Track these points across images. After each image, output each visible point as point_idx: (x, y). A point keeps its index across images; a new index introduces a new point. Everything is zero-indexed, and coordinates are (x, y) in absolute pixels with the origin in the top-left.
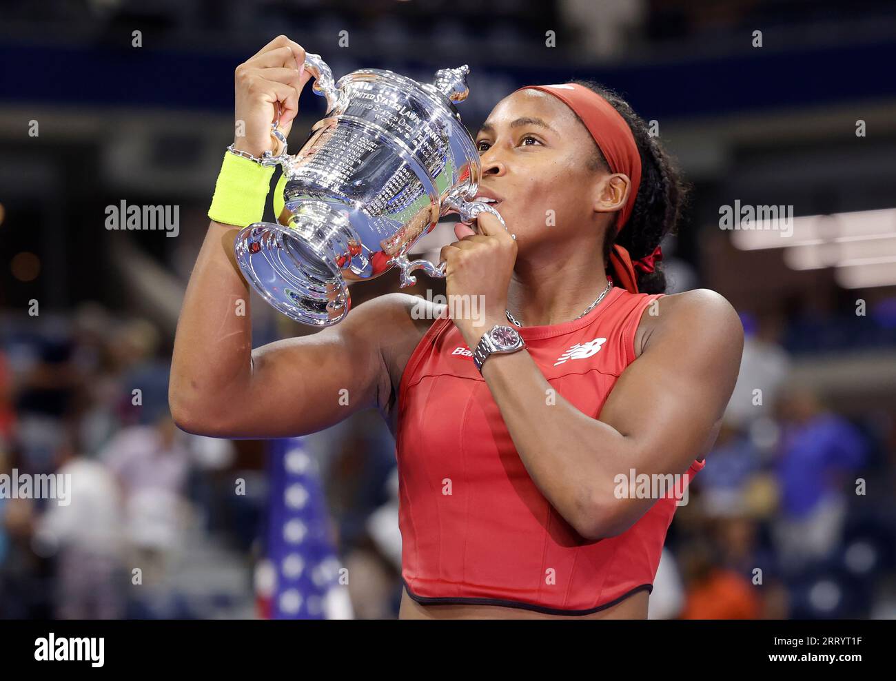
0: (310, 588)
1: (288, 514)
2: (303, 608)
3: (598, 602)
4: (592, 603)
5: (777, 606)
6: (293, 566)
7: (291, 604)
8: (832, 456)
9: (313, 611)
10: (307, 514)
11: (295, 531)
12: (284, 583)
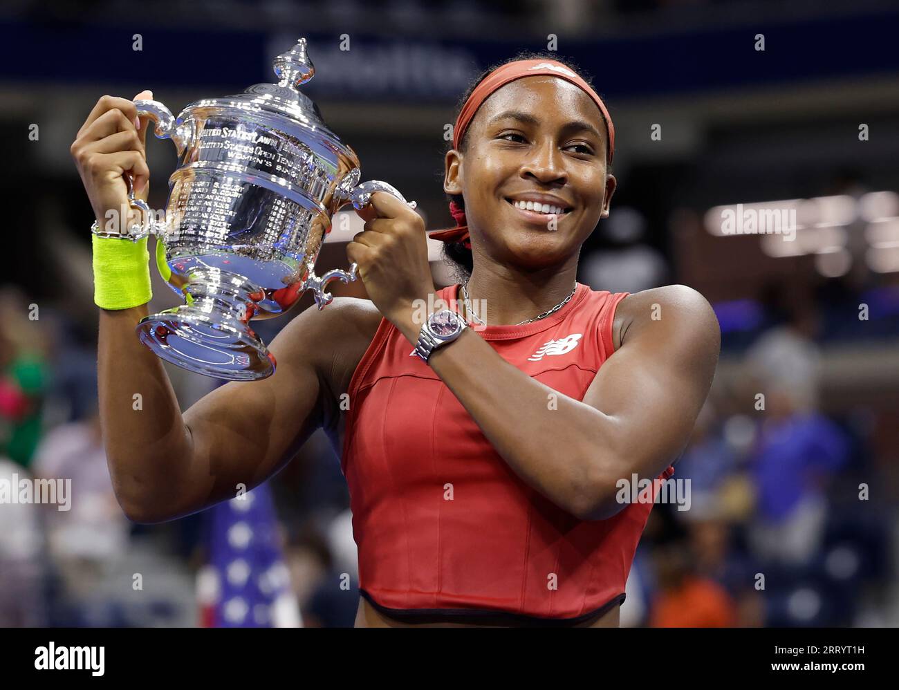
0: (258, 597)
1: (234, 517)
2: (250, 616)
3: (583, 610)
4: (576, 611)
5: (752, 615)
6: (239, 572)
7: (236, 612)
8: (812, 454)
9: (260, 620)
10: (252, 517)
11: (240, 536)
12: (228, 591)
